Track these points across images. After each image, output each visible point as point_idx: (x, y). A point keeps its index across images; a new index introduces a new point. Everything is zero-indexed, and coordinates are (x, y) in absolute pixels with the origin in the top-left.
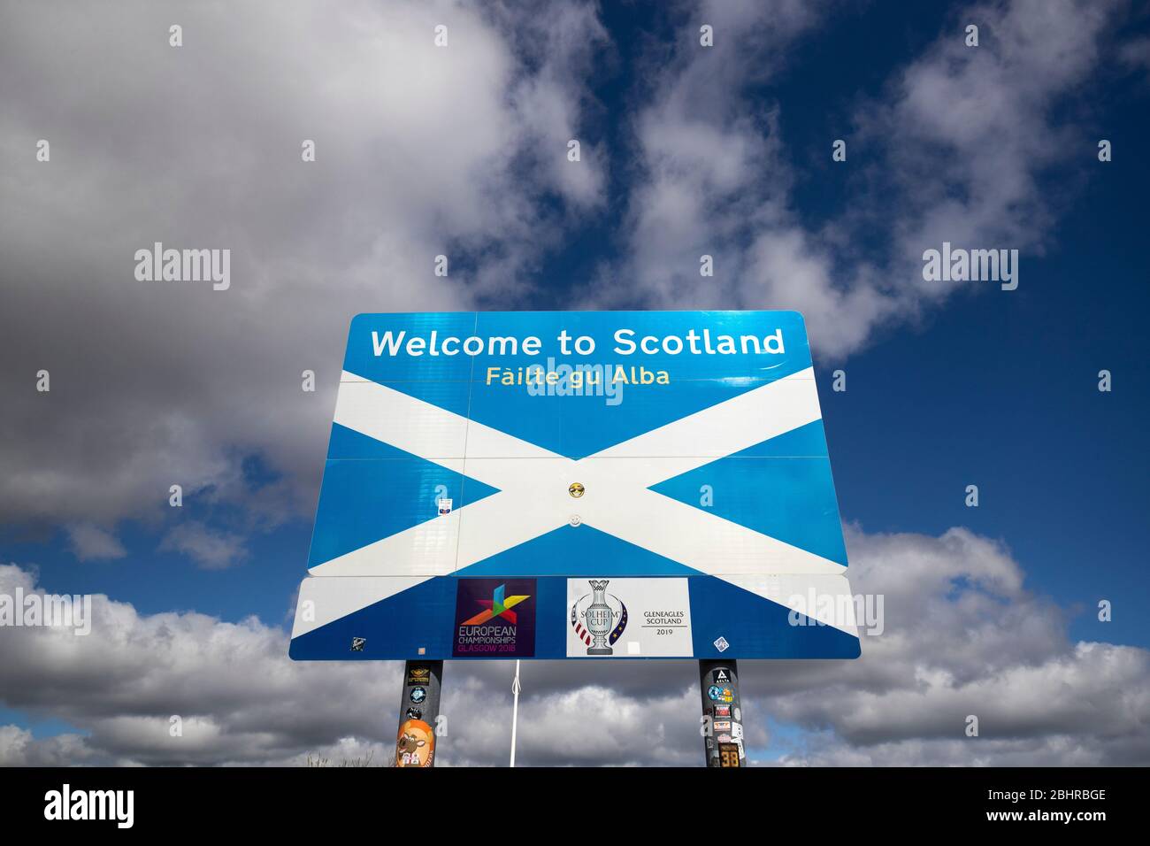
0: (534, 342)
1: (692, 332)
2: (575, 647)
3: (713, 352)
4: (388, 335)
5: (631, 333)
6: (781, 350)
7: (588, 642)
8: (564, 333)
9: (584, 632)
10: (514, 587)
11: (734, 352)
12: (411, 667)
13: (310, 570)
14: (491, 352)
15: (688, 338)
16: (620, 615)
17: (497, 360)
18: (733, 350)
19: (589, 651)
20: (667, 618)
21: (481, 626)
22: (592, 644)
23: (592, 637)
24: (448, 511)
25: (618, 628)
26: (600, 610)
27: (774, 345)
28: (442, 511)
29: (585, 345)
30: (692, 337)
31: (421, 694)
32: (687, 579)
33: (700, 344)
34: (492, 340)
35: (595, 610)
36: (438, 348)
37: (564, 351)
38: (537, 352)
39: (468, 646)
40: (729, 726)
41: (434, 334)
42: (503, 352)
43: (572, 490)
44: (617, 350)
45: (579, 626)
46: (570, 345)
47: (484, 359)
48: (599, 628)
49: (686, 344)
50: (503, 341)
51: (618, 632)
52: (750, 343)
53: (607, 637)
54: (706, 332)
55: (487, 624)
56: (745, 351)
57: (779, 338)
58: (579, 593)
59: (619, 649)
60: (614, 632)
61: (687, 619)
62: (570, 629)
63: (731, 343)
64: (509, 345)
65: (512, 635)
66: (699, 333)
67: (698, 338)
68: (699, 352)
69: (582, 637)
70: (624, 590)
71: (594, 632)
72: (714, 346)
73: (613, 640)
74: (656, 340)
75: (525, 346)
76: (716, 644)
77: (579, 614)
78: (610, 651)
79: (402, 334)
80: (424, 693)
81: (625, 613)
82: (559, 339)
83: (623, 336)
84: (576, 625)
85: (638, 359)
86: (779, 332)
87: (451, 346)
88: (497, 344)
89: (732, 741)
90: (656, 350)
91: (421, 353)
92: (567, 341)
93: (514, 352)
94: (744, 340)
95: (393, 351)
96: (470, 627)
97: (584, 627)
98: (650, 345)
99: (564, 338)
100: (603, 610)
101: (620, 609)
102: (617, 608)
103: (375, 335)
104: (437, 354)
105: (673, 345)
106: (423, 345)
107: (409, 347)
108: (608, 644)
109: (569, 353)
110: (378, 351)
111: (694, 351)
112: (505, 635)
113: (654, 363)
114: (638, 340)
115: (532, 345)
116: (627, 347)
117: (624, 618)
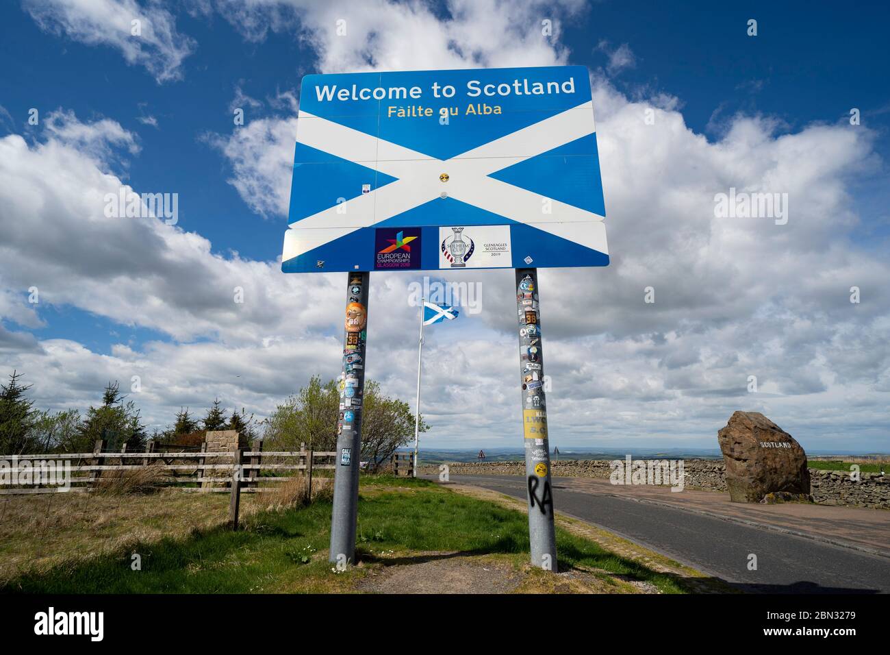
0: (417, 90)
1: (516, 81)
2: (444, 263)
3: (530, 93)
4: (326, 88)
5: (478, 83)
6: (572, 90)
8: (436, 84)
9: (449, 255)
10: (407, 232)
11: (543, 93)
12: (352, 276)
13: (290, 226)
14: (390, 97)
15: (513, 85)
16: (470, 246)
17: (394, 102)
18: (542, 92)
19: (452, 265)
20: (497, 247)
21: (390, 253)
22: (453, 262)
23: (454, 258)
24: (368, 191)
25: (469, 253)
26: (458, 244)
27: (568, 87)
28: (364, 192)
29: (449, 91)
30: (516, 84)
31: (357, 289)
32: (509, 226)
33: (521, 89)
34: (391, 90)
35: (456, 244)
36: (357, 95)
37: (436, 95)
38: (419, 96)
39: (382, 264)
40: (531, 303)
41: (354, 86)
42: (398, 97)
43: (442, 178)
44: (469, 94)
45: (447, 252)
46: (440, 92)
47: (386, 102)
48: (458, 253)
49: (513, 89)
50: (398, 90)
52: (553, 87)
53: (463, 258)
54: (526, 81)
55: (394, 252)
56: (550, 92)
57: (572, 83)
58: (446, 234)
59: (469, 264)
60: (466, 255)
61: (509, 248)
62: (441, 254)
63: (541, 87)
64: (401, 92)
65: (408, 258)
66: (521, 82)
67: (520, 85)
68: (521, 93)
69: (448, 258)
70: (472, 233)
71: (455, 255)
72: (530, 90)
73: (465, 259)
74: (493, 87)
75: (411, 92)
76: (525, 260)
77: (446, 246)
78: (464, 265)
79: (334, 87)
81: (473, 245)
82: (433, 88)
83: (473, 85)
85: (482, 99)
86: (572, 79)
87: (365, 94)
88: (394, 92)
89: (533, 310)
90: (494, 93)
91: (347, 99)
92: (438, 89)
93: (405, 97)
94: (549, 85)
95: (330, 98)
96: (384, 254)
97: (449, 253)
98: (490, 90)
99: (436, 87)
100: (460, 244)
101: (470, 243)
102: (468, 243)
103: (317, 88)
104: (357, 99)
105: (504, 90)
106: (348, 94)
107: (340, 95)
108: (463, 261)
109: (439, 96)
110: (320, 98)
111: (517, 93)
113: (492, 101)
114: (482, 87)
115: (415, 92)
116: (476, 92)
117: (473, 247)
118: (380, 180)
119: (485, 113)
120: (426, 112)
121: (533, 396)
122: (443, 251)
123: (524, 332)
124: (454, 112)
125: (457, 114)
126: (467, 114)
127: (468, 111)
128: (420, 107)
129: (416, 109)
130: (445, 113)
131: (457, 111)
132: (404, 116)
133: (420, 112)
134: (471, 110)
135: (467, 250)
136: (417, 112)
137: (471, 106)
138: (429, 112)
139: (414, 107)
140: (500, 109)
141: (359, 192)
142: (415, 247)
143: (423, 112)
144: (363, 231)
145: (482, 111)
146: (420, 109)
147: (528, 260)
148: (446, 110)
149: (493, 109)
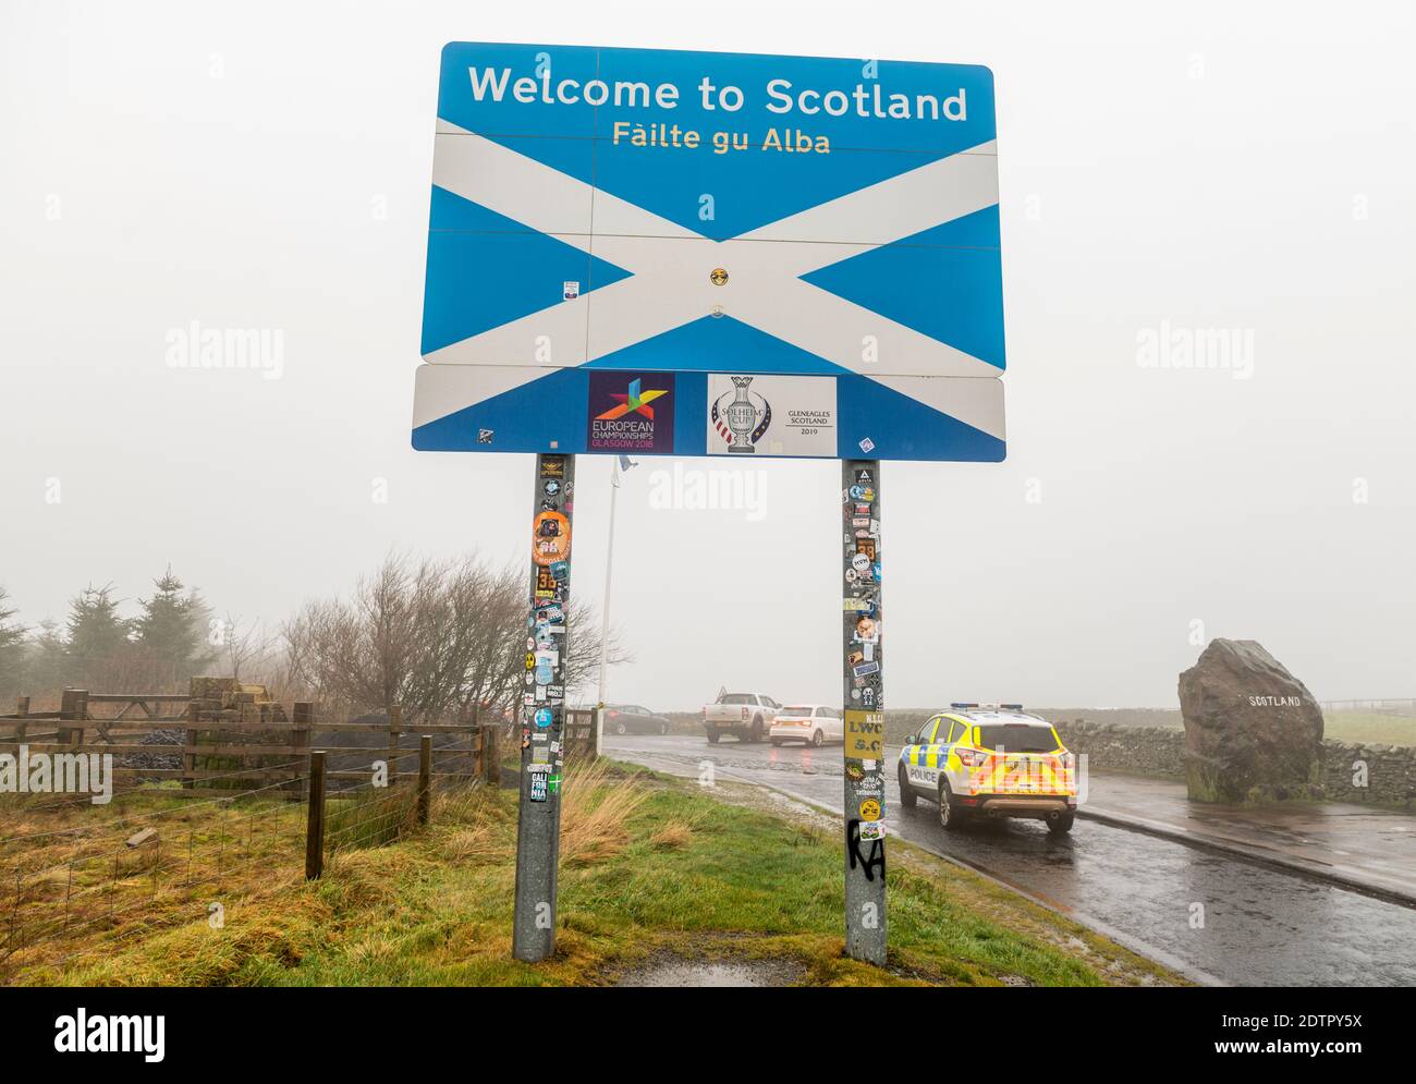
0: (669, 91)
1: (860, 88)
2: (716, 443)
3: (884, 115)
4: (490, 73)
5: (788, 85)
6: (962, 116)
7: (729, 440)
8: (706, 81)
9: (726, 429)
10: (649, 380)
11: (908, 116)
12: (545, 458)
14: (618, 102)
15: (854, 95)
16: (763, 414)
17: (624, 112)
18: (906, 114)
19: (731, 449)
20: (812, 418)
21: (616, 421)
22: (733, 442)
23: (734, 435)
24: (575, 296)
25: (761, 426)
26: (742, 408)
27: (955, 108)
28: (568, 296)
29: (731, 99)
30: (860, 95)
31: (555, 487)
32: (834, 380)
33: (868, 104)
34: (619, 86)
35: (737, 408)
36: (553, 93)
37: (706, 105)
38: (673, 105)
39: (602, 441)
40: (867, 523)
41: (546, 73)
42: (632, 103)
43: (714, 277)
44: (770, 107)
45: (720, 424)
46: (714, 98)
47: (610, 112)
48: (741, 426)
49: (853, 102)
50: (632, 88)
51: (761, 430)
52: (927, 105)
53: (749, 435)
54: (877, 90)
55: (623, 419)
56: (920, 115)
57: (962, 101)
58: (720, 387)
59: (761, 448)
60: (757, 430)
61: (833, 420)
62: (711, 426)
63: (905, 105)
64: (639, 92)
65: (649, 431)
66: (868, 90)
67: (867, 95)
68: (867, 114)
69: (723, 435)
70: (768, 388)
71: (735, 430)
72: (884, 108)
73: (755, 439)
74: (816, 96)
75: (659, 96)
76: (861, 444)
77: (720, 411)
78: (752, 450)
79: (507, 73)
80: (559, 486)
81: (769, 411)
82: (700, 88)
83: (777, 89)
84: (717, 423)
85: (795, 119)
86: (962, 92)
87: (569, 92)
88: (625, 92)
89: (870, 536)
90: (816, 110)
91: (531, 99)
92: (710, 92)
93: (646, 103)
94: (921, 100)
95: (498, 95)
96: (605, 421)
97: (726, 424)
98: (810, 102)
99: (706, 87)
100: (745, 408)
101: (763, 407)
102: (760, 406)
103: (472, 71)
104: (551, 101)
105: (836, 103)
106: (534, 89)
107: (517, 90)
108: (750, 442)
109: (713, 107)
110: (479, 94)
111: (861, 112)
112: (642, 431)
113: (813, 126)
114: (795, 95)
115: (667, 95)
116: (782, 104)
117: (768, 417)
118: (598, 274)
119: (798, 150)
120: (686, 138)
121: (864, 688)
122: (714, 421)
123: (852, 575)
124: (741, 142)
125: (745, 148)
126: (765, 148)
127: (767, 143)
128: (675, 127)
129: (667, 131)
130: (722, 142)
131: (746, 142)
132: (644, 144)
133: (675, 139)
134: (772, 140)
135: (759, 420)
136: (669, 139)
137: (772, 132)
138: (692, 138)
139: (663, 126)
140: (826, 144)
141: (556, 297)
142: (663, 411)
143: (680, 138)
144: (567, 374)
145: (793, 145)
146: (675, 132)
147: (866, 445)
148: (726, 136)
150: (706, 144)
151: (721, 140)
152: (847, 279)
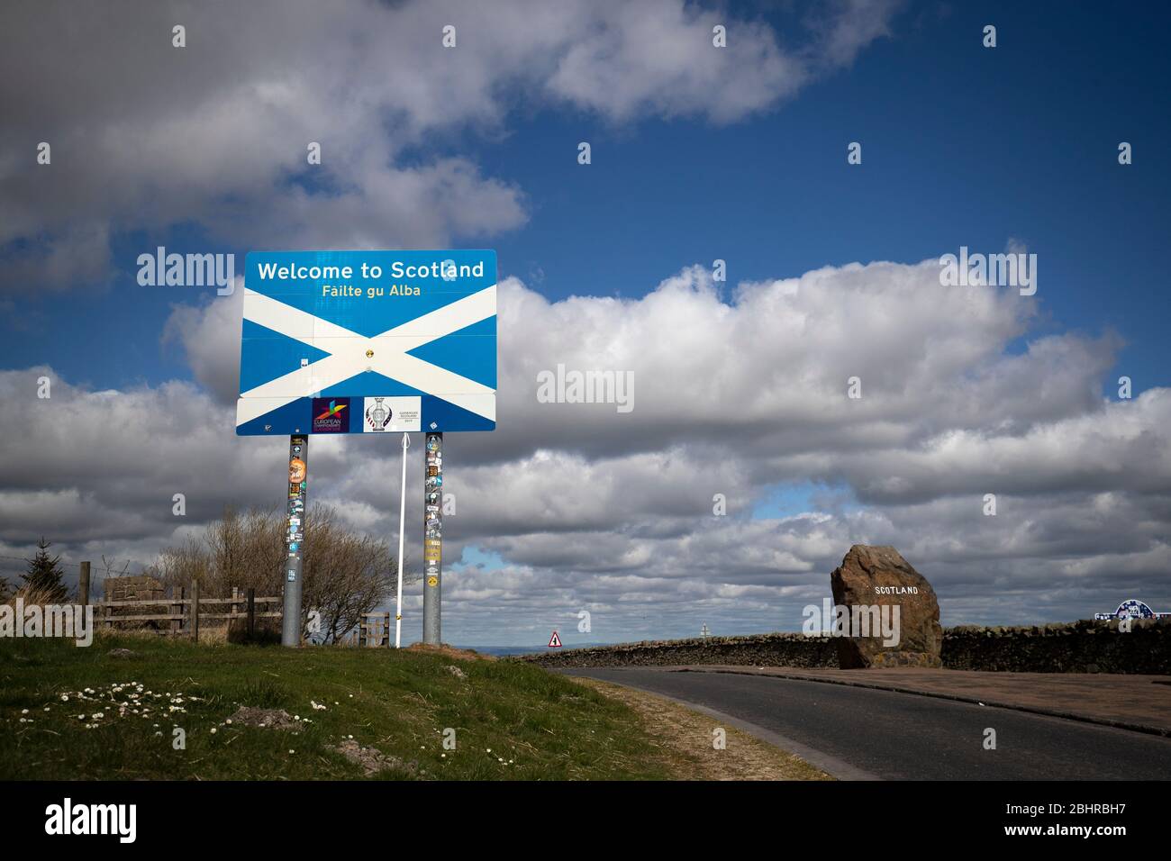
0: (348, 270)
1: (434, 265)
2: (367, 428)
4: (268, 266)
5: (401, 265)
6: (481, 274)
7: (373, 426)
8: (365, 265)
9: (372, 421)
10: (339, 401)
12: (294, 438)
13: (240, 395)
14: (325, 276)
15: (432, 268)
16: (388, 413)
17: (328, 281)
19: (374, 430)
20: (410, 415)
21: (324, 419)
22: (375, 427)
23: (375, 424)
24: (306, 365)
25: (387, 419)
26: (379, 411)
27: (478, 271)
28: (303, 365)
29: (376, 272)
30: (434, 267)
31: (298, 449)
32: (420, 397)
33: (438, 271)
34: (325, 269)
35: (377, 411)
36: (296, 274)
37: (365, 276)
38: (349, 277)
39: (318, 428)
40: (434, 459)
41: (293, 265)
42: (331, 276)
43: (368, 354)
44: (393, 275)
45: (370, 418)
46: (368, 272)
47: (321, 281)
48: (378, 419)
49: (431, 270)
50: (331, 270)
51: (387, 421)
52: (465, 270)
53: (382, 423)
55: (327, 418)
56: (462, 275)
57: (481, 267)
58: (370, 403)
59: (387, 429)
61: (419, 415)
62: (365, 420)
64: (335, 271)
65: (339, 423)
68: (438, 276)
69: (371, 423)
70: (390, 402)
71: (377, 422)
73: (385, 425)
74: (414, 269)
75: (343, 272)
76: (431, 425)
77: (370, 413)
78: (384, 430)
79: (275, 265)
80: (300, 448)
81: (391, 412)
82: (362, 268)
83: (397, 266)
85: (405, 280)
86: (481, 263)
87: (303, 273)
88: (328, 271)
89: (435, 465)
90: (414, 275)
91: (286, 277)
92: (366, 270)
93: (337, 276)
94: (462, 268)
95: (271, 276)
96: (319, 420)
97: (372, 418)
98: (411, 272)
99: (364, 268)
100: (381, 411)
101: (388, 411)
103: (260, 265)
104: (295, 277)
105: (423, 272)
106: (287, 272)
107: (280, 273)
108: (382, 426)
109: (367, 277)
110: (263, 276)
111: (435, 275)
112: (335, 423)
113: (413, 283)
114: (404, 268)
115: (347, 272)
116: (399, 273)
117: (391, 415)
118: (316, 355)
119: (406, 294)
120: (355, 292)
121: (431, 530)
122: (367, 417)
123: (428, 483)
124: (380, 292)
125: (382, 294)
126: (391, 294)
127: (392, 292)
128: (351, 287)
129: (347, 289)
130: (372, 292)
131: (383, 291)
132: (337, 295)
133: (350, 292)
134: (394, 290)
135: (386, 417)
136: (348, 292)
137: (394, 286)
138: (358, 292)
139: (345, 287)
140: (419, 291)
141: (298, 366)
142: (344, 415)
143: (353, 292)
144: (303, 400)
145: (404, 292)
146: (351, 289)
147: (434, 426)
148: (373, 290)
149: (413, 290)
150: (364, 294)
151: (371, 291)
152: (427, 353)
